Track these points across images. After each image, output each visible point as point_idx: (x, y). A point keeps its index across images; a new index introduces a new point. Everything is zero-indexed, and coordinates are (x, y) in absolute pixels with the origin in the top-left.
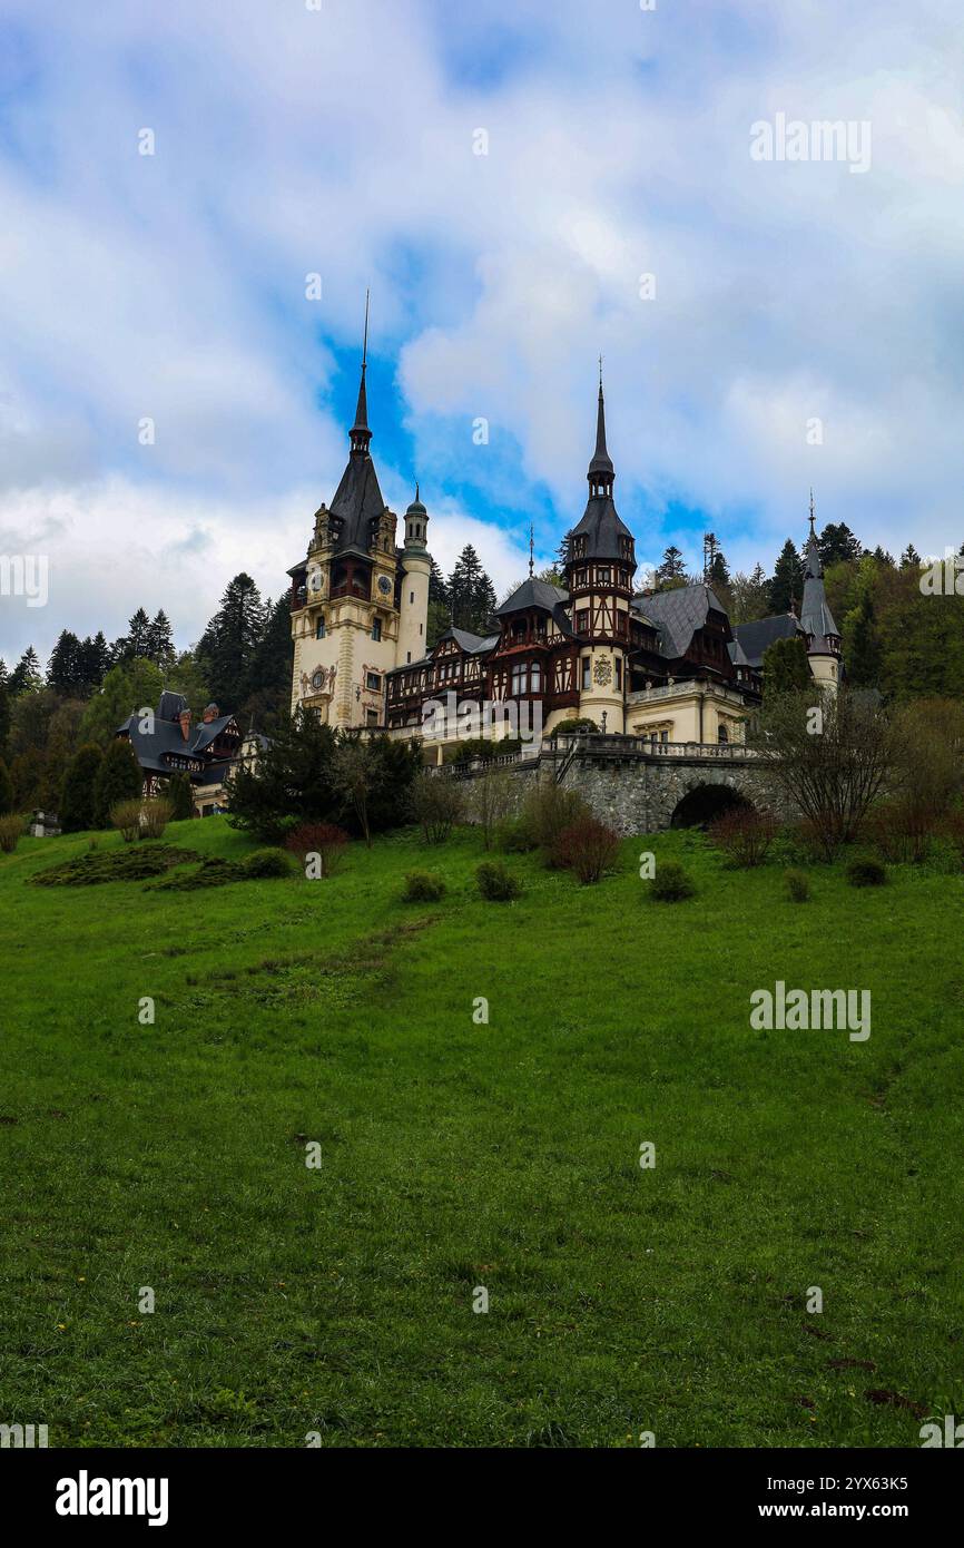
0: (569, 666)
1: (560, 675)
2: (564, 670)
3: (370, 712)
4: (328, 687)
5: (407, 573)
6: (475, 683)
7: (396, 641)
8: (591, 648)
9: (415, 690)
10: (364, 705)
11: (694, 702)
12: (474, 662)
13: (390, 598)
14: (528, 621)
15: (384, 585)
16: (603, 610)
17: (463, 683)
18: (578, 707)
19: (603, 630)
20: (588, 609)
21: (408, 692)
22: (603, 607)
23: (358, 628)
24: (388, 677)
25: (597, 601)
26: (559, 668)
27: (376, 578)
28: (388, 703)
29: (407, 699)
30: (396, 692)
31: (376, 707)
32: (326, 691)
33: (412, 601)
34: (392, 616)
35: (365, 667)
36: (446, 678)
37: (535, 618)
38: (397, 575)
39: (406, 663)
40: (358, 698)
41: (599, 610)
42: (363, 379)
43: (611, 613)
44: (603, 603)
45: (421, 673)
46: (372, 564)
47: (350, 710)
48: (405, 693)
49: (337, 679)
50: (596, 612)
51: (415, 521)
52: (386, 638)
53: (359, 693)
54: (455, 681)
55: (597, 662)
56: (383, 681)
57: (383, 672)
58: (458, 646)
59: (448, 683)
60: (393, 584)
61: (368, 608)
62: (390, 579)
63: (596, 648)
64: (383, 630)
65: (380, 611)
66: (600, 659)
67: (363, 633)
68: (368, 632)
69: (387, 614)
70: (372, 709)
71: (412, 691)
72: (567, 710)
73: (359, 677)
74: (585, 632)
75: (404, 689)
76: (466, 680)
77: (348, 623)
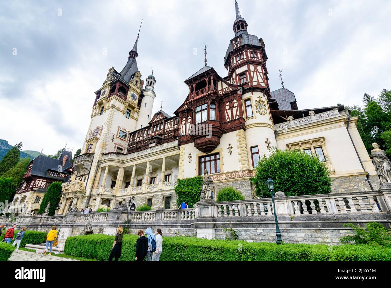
0: (236, 105)
1: (229, 112)
2: (231, 108)
3: (118, 148)
4: (98, 135)
5: (144, 96)
6: (170, 132)
7: (137, 121)
8: (251, 93)
9: (141, 138)
10: (116, 144)
11: (343, 123)
12: (170, 123)
13: (136, 102)
14: (207, 80)
15: (133, 97)
16: (256, 72)
17: (164, 132)
18: (245, 130)
19: (258, 82)
20: (247, 71)
21: (138, 139)
22: (256, 70)
23: (118, 110)
24: (131, 134)
25: (252, 67)
26: (227, 107)
27: (130, 93)
28: (129, 145)
29: (137, 143)
30: (133, 140)
31: (123, 146)
32: (98, 137)
33: (145, 106)
34: (136, 109)
35: (119, 127)
36: (156, 131)
37: (212, 78)
38: (140, 95)
39: (140, 128)
40: (112, 140)
41: (254, 72)
42: (137, 40)
43: (261, 74)
44: (256, 69)
45: (145, 131)
46: (128, 87)
47: (106, 145)
48: (137, 140)
49: (103, 131)
50: (252, 73)
51: (150, 80)
52: (132, 118)
53: (113, 138)
54: (160, 131)
55: (256, 101)
56: (128, 136)
57: (128, 132)
58: (163, 116)
59: (157, 133)
60: (138, 98)
61: (124, 103)
62: (137, 96)
63: (254, 93)
64: (131, 114)
65: (130, 106)
66: (258, 99)
67: (121, 113)
68: (123, 113)
69: (133, 108)
70: (120, 147)
71: (140, 139)
72: (237, 132)
73: (114, 131)
74: (246, 84)
75: (137, 138)
76: (166, 131)
77: (113, 106)
